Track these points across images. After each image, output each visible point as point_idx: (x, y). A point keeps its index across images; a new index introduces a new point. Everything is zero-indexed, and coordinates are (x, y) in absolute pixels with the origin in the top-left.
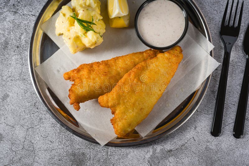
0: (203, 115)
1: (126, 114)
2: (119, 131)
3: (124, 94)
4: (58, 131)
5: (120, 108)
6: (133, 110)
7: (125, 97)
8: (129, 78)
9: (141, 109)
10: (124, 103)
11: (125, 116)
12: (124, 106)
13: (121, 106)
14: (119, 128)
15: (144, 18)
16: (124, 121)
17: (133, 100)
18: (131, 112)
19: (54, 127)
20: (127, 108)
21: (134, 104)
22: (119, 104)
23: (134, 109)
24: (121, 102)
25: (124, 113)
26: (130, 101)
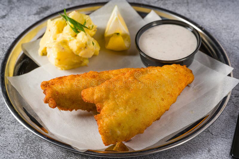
0: (220, 138)
1: (116, 111)
2: (105, 128)
3: (115, 89)
4: (23, 141)
5: (109, 103)
6: (125, 109)
7: (116, 91)
8: (123, 77)
9: (136, 110)
10: (114, 99)
11: (114, 114)
12: (114, 102)
13: (110, 101)
14: (105, 125)
15: (147, 38)
16: (112, 118)
17: (125, 97)
18: (123, 110)
19: (18, 137)
20: (117, 105)
21: (127, 102)
22: (107, 98)
23: (127, 107)
24: (111, 96)
25: (113, 110)
26: (122, 97)
